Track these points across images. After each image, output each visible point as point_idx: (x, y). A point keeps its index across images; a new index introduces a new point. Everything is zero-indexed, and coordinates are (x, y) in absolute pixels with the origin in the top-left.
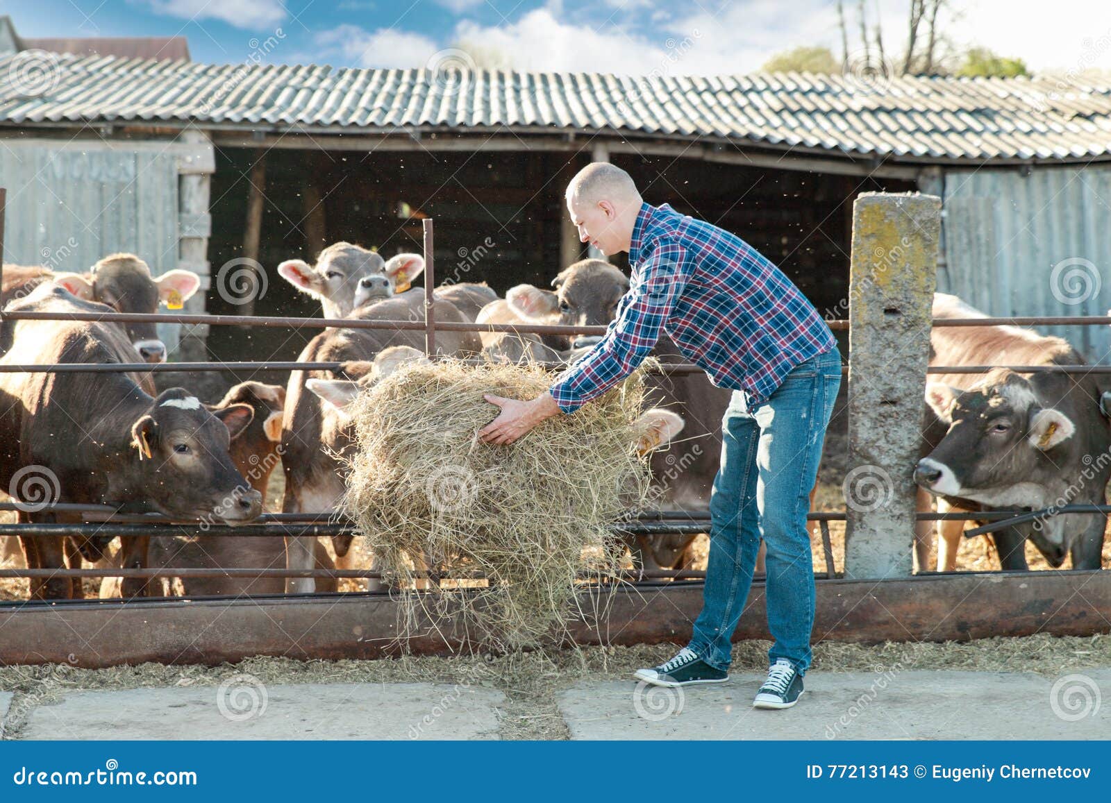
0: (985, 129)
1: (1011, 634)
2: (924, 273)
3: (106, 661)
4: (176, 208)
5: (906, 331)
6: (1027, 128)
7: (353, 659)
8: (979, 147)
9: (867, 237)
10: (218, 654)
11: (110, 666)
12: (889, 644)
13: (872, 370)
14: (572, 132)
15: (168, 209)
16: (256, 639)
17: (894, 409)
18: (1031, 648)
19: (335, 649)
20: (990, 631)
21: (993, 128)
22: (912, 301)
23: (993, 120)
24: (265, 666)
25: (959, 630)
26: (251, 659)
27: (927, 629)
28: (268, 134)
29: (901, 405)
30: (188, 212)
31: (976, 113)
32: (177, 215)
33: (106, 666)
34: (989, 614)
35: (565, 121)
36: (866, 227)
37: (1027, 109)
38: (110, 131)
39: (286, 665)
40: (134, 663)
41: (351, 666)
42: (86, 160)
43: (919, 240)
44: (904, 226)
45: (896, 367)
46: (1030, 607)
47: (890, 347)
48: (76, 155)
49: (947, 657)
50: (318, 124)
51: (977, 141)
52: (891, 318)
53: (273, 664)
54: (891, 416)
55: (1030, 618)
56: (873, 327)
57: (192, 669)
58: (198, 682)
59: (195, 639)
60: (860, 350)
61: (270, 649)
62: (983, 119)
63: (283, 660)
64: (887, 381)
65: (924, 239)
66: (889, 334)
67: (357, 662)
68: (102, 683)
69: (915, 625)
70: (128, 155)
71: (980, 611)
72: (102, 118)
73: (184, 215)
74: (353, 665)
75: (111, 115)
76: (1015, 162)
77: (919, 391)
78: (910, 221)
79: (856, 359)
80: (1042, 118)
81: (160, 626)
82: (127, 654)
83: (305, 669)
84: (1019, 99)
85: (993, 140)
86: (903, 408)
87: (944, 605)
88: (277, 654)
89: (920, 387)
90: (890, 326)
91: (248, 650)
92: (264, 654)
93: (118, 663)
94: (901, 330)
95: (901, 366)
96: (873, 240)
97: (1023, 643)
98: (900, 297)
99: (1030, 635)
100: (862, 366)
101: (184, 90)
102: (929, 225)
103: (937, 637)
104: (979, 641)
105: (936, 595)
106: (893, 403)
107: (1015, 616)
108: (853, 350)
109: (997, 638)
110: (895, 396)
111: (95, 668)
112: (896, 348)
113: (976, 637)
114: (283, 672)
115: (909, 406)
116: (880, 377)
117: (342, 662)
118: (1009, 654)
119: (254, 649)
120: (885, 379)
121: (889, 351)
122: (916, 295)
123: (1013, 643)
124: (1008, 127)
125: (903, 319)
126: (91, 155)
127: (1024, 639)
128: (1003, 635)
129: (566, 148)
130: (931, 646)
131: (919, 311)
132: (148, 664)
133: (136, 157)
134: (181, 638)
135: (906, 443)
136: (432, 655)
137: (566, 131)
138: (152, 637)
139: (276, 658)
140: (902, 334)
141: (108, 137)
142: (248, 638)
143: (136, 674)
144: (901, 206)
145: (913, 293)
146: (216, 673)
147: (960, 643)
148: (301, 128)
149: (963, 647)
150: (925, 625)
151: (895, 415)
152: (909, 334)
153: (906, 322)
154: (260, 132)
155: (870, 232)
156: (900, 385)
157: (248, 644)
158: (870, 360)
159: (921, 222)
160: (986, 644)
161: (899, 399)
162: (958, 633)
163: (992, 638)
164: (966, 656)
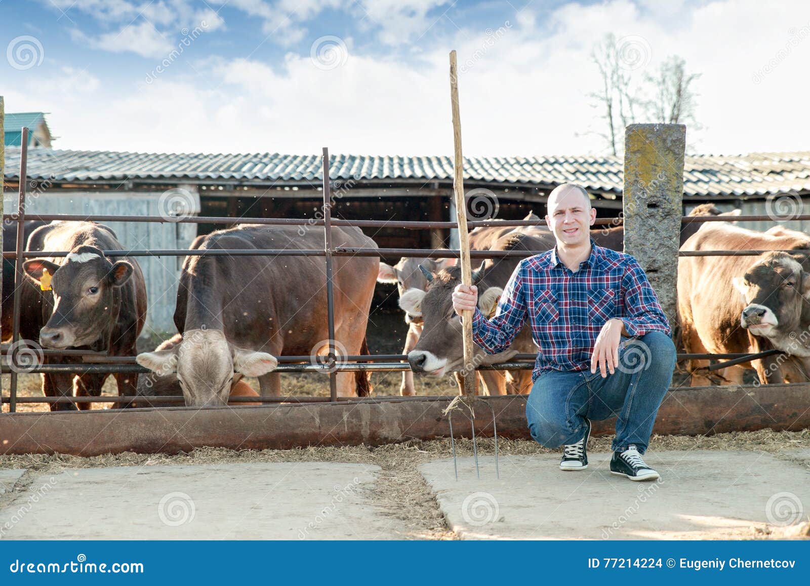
0: (710, 180)
1: (744, 429)
2: (675, 178)
3: (95, 451)
4: (175, 236)
5: (664, 219)
6: (739, 180)
7: (272, 449)
8: (707, 189)
9: (635, 152)
10: (176, 445)
11: (98, 455)
12: (656, 436)
13: (640, 248)
14: (436, 182)
15: (169, 237)
16: (203, 434)
17: (656, 275)
18: (758, 438)
19: (260, 441)
20: (730, 427)
21: (716, 179)
22: (667, 198)
23: (716, 176)
24: (209, 453)
25: (706, 427)
26: (199, 449)
27: (684, 426)
28: (235, 186)
29: (661, 272)
30: (183, 239)
31: (703, 172)
32: (175, 241)
33: (95, 455)
34: (727, 414)
35: (431, 175)
36: (633, 145)
37: (738, 170)
38: (131, 186)
39: (224, 453)
40: (115, 452)
41: (271, 453)
42: (115, 205)
43: (671, 153)
44: (660, 144)
45: (657, 245)
46: (756, 409)
47: (652, 231)
48: (108, 202)
49: (698, 445)
50: (268, 179)
51: (706, 186)
52: (652, 210)
53: (215, 452)
54: (654, 280)
55: (757, 418)
56: (640, 217)
57: (157, 456)
58: (161, 463)
59: (159, 434)
60: (631, 233)
61: (213, 442)
62: (709, 175)
63: (223, 450)
64: (651, 255)
65: (675, 153)
66: (651, 222)
67: (276, 451)
68: (92, 465)
69: (675, 423)
70: (143, 202)
71: (721, 412)
72: (125, 177)
73: (180, 241)
74: (273, 453)
75: (132, 176)
76: (731, 197)
77: (674, 262)
78: (664, 141)
79: (628, 239)
80: (748, 174)
81: (134, 425)
82: (110, 445)
83: (239, 456)
84: (733, 165)
85: (717, 186)
86: (662, 274)
87: (695, 408)
88: (217, 445)
89: (674, 259)
90: (652, 216)
91: (198, 442)
92: (209, 446)
93: (104, 452)
94: (660, 219)
95: (660, 244)
96: (639, 155)
97: (752, 435)
98: (658, 195)
99: (757, 430)
100: (633, 245)
101: (181, 165)
102: (678, 143)
103: (691, 432)
104: (721, 434)
105: (690, 401)
106: (655, 271)
107: (747, 416)
108: (626, 233)
109: (733, 433)
110: (656, 266)
111: (88, 456)
112: (657, 231)
113: (719, 432)
114: (222, 457)
115: (667, 272)
116: (645, 253)
117: (265, 451)
118: (743, 442)
119: (202, 442)
120: (649, 254)
121: (652, 234)
122: (670, 193)
123: (746, 435)
124: (726, 179)
125: (661, 210)
126: (118, 203)
127: (753, 433)
128: (737, 430)
129: (433, 194)
130: (687, 438)
131: (672, 204)
132: (125, 453)
133: (148, 203)
134: (148, 433)
135: (665, 299)
136: (330, 446)
137: (433, 181)
138: (129, 433)
139: (218, 448)
140: (660, 221)
141: (130, 190)
142: (197, 433)
143: (117, 459)
144: (657, 131)
145: (668, 192)
146: (174, 458)
147: (708, 436)
148: (257, 182)
149: (710, 438)
150: (682, 423)
151: (657, 279)
152: (666, 221)
153: (663, 213)
154: (230, 185)
155: (636, 149)
156: (660, 258)
157: (197, 438)
158: (638, 240)
159: (673, 141)
160: (727, 436)
161: (660, 268)
162: (706, 429)
163: (730, 432)
164: (712, 443)
